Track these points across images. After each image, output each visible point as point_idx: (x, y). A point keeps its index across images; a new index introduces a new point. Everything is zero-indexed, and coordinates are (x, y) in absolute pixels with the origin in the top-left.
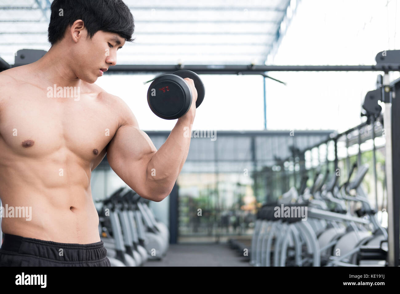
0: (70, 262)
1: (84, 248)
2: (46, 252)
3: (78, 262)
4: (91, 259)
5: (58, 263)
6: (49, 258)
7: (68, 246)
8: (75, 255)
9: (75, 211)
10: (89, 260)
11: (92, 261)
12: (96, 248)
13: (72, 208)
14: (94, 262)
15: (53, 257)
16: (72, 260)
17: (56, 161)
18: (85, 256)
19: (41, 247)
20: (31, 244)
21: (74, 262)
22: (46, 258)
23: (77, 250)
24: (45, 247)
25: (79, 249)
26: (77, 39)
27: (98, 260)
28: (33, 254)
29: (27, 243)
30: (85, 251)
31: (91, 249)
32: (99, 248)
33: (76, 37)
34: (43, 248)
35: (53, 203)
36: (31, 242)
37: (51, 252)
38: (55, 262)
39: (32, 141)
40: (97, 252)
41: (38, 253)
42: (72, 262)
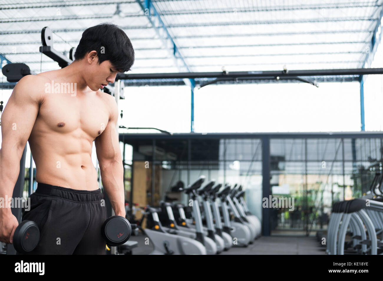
0: (82, 202)
1: (90, 193)
2: (67, 195)
3: (86, 202)
4: (94, 200)
5: (74, 202)
6: (69, 199)
7: (81, 192)
8: (85, 197)
9: (84, 168)
10: (93, 201)
11: (95, 202)
12: (96, 194)
13: (82, 166)
14: (96, 202)
15: (71, 199)
16: (83, 201)
17: (74, 137)
18: (90, 198)
19: (64, 192)
20: (58, 190)
21: (84, 202)
22: (67, 199)
23: (86, 194)
24: (66, 192)
25: (87, 194)
26: (91, 62)
27: (98, 201)
28: (59, 196)
29: (55, 189)
30: (91, 195)
31: (94, 194)
32: (98, 193)
33: (90, 61)
34: (65, 193)
35: (71, 164)
36: (58, 189)
37: (70, 195)
38: (73, 202)
39: (64, 123)
40: (97, 196)
41: (62, 196)
42: (83, 202)
